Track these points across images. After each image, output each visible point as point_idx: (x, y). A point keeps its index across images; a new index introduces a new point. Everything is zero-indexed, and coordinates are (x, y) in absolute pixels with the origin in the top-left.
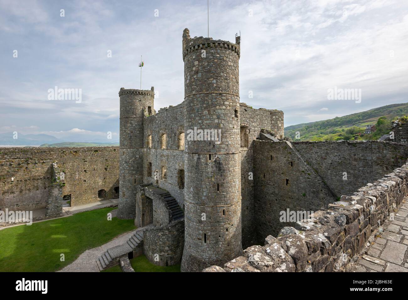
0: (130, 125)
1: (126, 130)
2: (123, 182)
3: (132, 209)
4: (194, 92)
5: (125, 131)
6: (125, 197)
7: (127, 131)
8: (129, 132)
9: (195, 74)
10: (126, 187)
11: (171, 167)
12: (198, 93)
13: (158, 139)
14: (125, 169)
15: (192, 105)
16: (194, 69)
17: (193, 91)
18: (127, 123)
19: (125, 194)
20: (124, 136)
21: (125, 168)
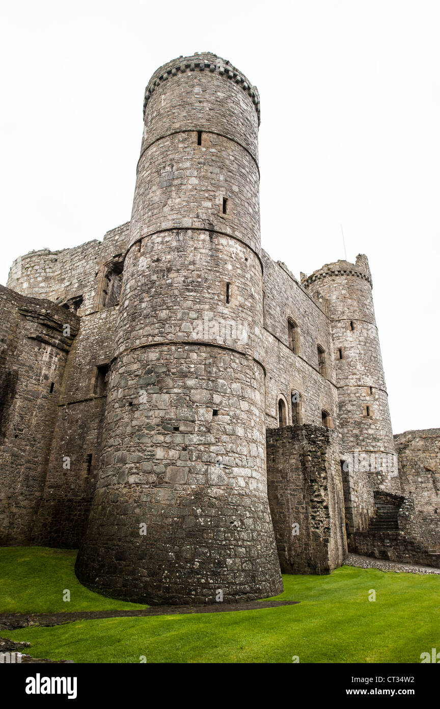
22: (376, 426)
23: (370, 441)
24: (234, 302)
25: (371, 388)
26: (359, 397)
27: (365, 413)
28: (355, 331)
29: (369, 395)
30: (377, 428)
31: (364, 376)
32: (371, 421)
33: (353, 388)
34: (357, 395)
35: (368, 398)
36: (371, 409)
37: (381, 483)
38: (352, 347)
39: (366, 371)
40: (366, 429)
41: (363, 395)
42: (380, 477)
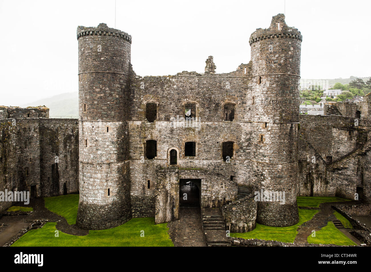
0: (119, 86)
1: (112, 92)
2: (107, 173)
3: (123, 208)
4: (289, 73)
5: (111, 95)
6: (111, 194)
7: (114, 95)
8: (117, 96)
9: (290, 58)
10: (112, 180)
11: (209, 141)
12: (292, 74)
13: (178, 108)
14: (110, 154)
15: (287, 82)
16: (290, 53)
17: (288, 71)
18: (113, 81)
19: (111, 190)
20: (109, 103)
21: (112, 152)
22: (265, 148)
23: (260, 157)
24: (88, 146)
25: (266, 123)
26: (258, 129)
27: (259, 139)
28: (261, 84)
29: (264, 128)
30: (266, 149)
31: (262, 116)
32: (262, 145)
33: (256, 124)
34: (257, 128)
35: (262, 130)
36: (264, 137)
37: (263, 181)
38: (258, 96)
39: (264, 112)
40: (259, 149)
41: (260, 128)
42: (262, 177)
